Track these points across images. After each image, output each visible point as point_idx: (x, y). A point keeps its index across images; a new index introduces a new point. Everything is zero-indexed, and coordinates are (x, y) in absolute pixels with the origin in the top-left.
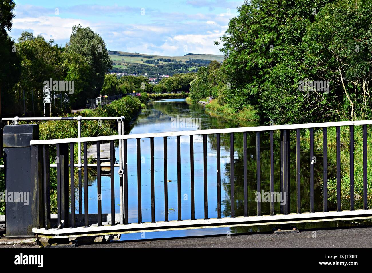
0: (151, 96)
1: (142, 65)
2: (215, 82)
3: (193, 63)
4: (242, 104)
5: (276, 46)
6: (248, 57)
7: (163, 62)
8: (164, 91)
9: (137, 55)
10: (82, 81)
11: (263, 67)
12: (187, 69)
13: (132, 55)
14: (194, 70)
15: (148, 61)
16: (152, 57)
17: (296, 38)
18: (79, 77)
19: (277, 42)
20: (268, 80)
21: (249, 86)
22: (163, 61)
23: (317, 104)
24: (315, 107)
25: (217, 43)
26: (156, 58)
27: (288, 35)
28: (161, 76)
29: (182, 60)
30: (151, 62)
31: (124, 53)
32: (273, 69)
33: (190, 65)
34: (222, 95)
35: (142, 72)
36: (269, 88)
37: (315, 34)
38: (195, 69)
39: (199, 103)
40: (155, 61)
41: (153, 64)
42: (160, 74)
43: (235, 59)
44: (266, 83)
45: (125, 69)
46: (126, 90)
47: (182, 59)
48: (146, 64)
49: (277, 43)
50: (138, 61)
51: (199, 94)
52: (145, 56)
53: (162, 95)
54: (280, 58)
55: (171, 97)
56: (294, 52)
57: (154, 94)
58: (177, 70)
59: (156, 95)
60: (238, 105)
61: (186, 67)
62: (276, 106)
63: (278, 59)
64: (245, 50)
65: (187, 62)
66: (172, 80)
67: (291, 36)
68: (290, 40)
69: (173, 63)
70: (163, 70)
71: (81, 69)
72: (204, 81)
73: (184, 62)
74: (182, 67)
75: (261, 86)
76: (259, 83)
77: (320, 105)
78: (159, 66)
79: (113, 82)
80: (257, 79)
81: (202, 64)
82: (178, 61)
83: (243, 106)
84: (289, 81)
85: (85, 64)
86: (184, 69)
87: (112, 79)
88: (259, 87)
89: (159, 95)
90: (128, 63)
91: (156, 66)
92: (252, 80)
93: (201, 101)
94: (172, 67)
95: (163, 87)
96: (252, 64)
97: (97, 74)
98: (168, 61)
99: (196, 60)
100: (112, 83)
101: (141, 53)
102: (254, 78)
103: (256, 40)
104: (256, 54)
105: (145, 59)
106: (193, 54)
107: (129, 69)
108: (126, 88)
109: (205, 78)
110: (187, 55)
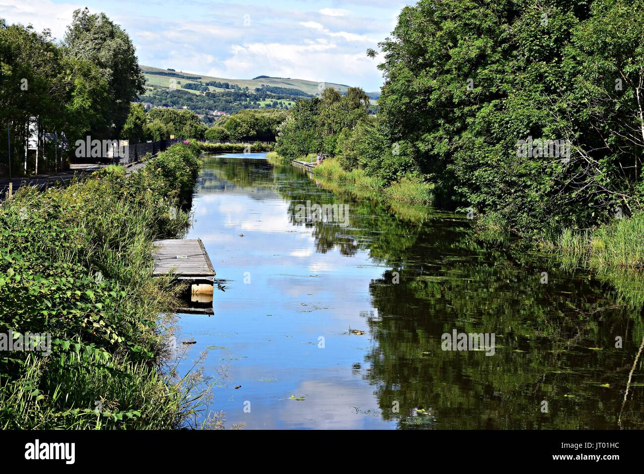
0: (202, 145)
1: (179, 91)
2: (331, 129)
3: (268, 93)
4: (396, 171)
5: (490, 64)
6: (434, 83)
7: (216, 88)
8: (225, 139)
9: (171, 74)
10: (94, 111)
11: (462, 103)
12: (257, 102)
13: (162, 73)
14: (268, 106)
15: (190, 85)
16: (197, 78)
17: (548, 50)
18: (90, 103)
19: (491, 57)
20: (472, 127)
21: (430, 137)
22: (216, 86)
23: (586, 181)
24: (582, 186)
25: (372, 53)
26: (204, 81)
27: (532, 41)
28: (211, 112)
29: (249, 87)
30: (195, 87)
31: (148, 68)
32: (483, 107)
33: (262, 95)
34: (349, 152)
35: (178, 103)
36: (474, 144)
37: (600, 41)
38: (272, 103)
39: (294, 164)
40: (202, 85)
41: (198, 90)
42: (210, 109)
43: (409, 86)
44: (466, 135)
45: (150, 97)
46: (158, 133)
47: (249, 85)
48: (187, 90)
49: (493, 59)
50: (173, 85)
51: (294, 148)
52: (185, 75)
53: (222, 145)
54: (498, 87)
55: (237, 150)
56: (546, 74)
57: (209, 143)
58: (241, 103)
59: (211, 144)
60: (388, 172)
61: (256, 99)
62: (496, 179)
63: (494, 88)
64: (428, 69)
65: (258, 90)
66: (238, 120)
67: (538, 45)
68: (536, 52)
69: (233, 90)
70: (215, 102)
71: (93, 89)
72: (304, 125)
73: (252, 90)
74: (248, 99)
75: (454, 140)
76: (451, 135)
77: (591, 184)
78: (208, 94)
79: (138, 118)
80: (447, 125)
81: (284, 95)
82: (242, 88)
83: (398, 174)
84: (525, 133)
85: (102, 82)
86: (252, 103)
87: (136, 112)
88: (450, 140)
89: (217, 145)
90: (155, 87)
91: (204, 95)
92: (436, 127)
93: (298, 160)
94: (232, 98)
95: (223, 132)
96: (441, 95)
97: (118, 101)
98: (224, 86)
99: (273, 88)
100: (136, 119)
101: (178, 71)
102: (440, 124)
103: (451, 52)
104: (449, 76)
105: (185, 82)
106: (268, 77)
107: (157, 97)
108: (158, 130)
109: (307, 119)
110: (257, 78)
